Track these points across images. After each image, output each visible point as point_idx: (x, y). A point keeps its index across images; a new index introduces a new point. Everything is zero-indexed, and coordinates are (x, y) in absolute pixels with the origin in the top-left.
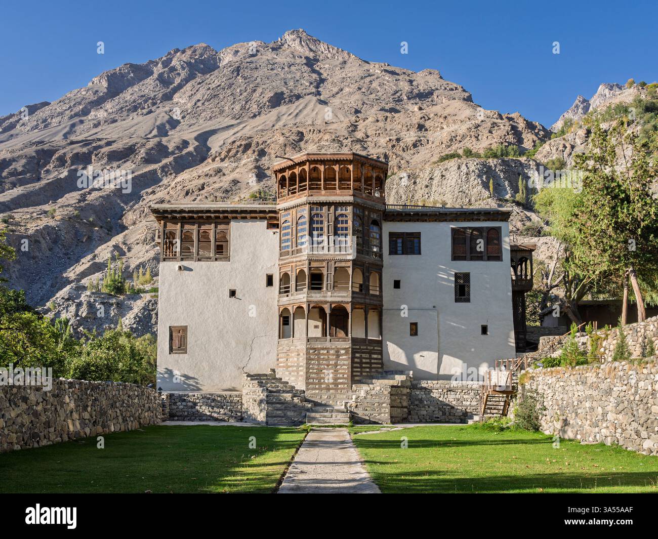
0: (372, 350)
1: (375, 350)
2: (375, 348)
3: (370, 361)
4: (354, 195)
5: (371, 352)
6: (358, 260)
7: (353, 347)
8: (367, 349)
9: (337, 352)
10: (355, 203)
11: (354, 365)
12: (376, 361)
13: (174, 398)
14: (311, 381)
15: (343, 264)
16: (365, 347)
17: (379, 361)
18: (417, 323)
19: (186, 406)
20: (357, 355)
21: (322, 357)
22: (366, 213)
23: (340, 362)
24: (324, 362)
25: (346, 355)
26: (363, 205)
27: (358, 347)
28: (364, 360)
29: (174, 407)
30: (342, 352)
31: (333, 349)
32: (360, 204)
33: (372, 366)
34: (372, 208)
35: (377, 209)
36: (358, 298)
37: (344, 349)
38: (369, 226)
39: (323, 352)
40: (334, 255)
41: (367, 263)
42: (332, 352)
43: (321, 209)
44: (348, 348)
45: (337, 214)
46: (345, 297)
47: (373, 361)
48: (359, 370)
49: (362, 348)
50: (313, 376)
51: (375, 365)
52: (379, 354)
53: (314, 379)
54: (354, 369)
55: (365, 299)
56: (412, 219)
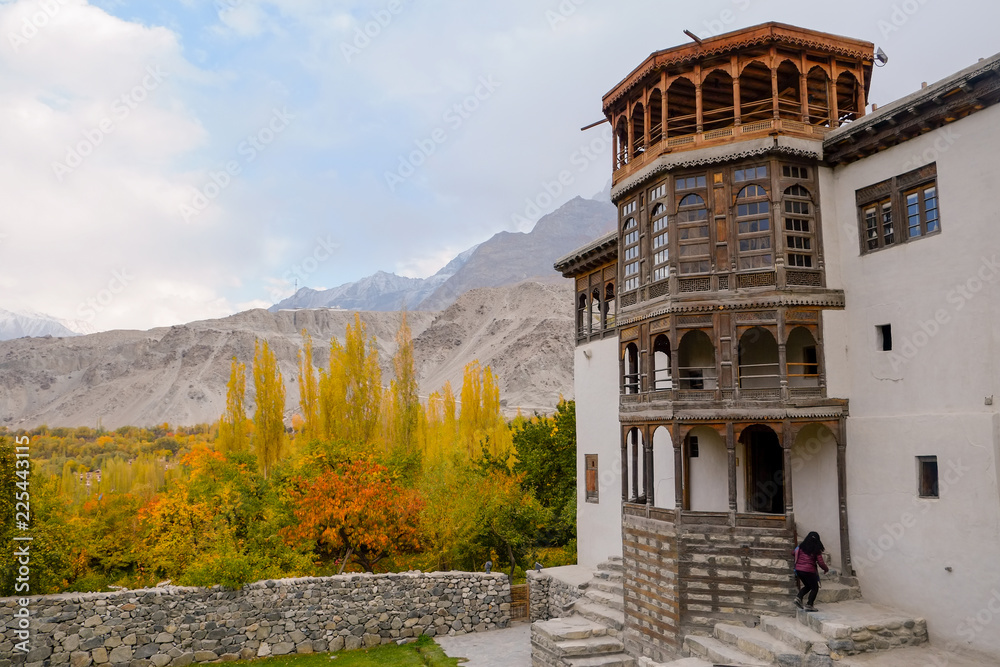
0: (753, 544)
1: (763, 545)
2: (763, 539)
3: (747, 575)
4: (667, 152)
5: (745, 551)
6: (690, 310)
7: (684, 536)
8: (733, 541)
9: (659, 545)
10: (669, 168)
11: (691, 585)
12: (768, 577)
13: (552, 584)
14: (630, 605)
15: (662, 326)
16: (726, 538)
17: (779, 578)
18: (935, 457)
19: (560, 602)
20: (698, 558)
21: (641, 553)
22: (718, 178)
23: (663, 572)
24: (644, 566)
25: (671, 557)
26: (694, 164)
27: (701, 537)
28: (722, 573)
29: (551, 600)
30: (666, 546)
31: (653, 536)
32: (685, 166)
33: (752, 589)
34: (726, 159)
35: (744, 156)
36: (694, 407)
37: (668, 539)
38: (727, 209)
39: (642, 541)
40: (647, 306)
41: (721, 308)
42: (653, 543)
43: (632, 207)
44: (673, 538)
45: (651, 208)
46: (665, 407)
47: (754, 575)
48: (708, 598)
49: (713, 538)
50: (632, 594)
51: (763, 587)
52: (780, 557)
53: (633, 601)
54: (690, 596)
55: (720, 406)
56: (897, 130)
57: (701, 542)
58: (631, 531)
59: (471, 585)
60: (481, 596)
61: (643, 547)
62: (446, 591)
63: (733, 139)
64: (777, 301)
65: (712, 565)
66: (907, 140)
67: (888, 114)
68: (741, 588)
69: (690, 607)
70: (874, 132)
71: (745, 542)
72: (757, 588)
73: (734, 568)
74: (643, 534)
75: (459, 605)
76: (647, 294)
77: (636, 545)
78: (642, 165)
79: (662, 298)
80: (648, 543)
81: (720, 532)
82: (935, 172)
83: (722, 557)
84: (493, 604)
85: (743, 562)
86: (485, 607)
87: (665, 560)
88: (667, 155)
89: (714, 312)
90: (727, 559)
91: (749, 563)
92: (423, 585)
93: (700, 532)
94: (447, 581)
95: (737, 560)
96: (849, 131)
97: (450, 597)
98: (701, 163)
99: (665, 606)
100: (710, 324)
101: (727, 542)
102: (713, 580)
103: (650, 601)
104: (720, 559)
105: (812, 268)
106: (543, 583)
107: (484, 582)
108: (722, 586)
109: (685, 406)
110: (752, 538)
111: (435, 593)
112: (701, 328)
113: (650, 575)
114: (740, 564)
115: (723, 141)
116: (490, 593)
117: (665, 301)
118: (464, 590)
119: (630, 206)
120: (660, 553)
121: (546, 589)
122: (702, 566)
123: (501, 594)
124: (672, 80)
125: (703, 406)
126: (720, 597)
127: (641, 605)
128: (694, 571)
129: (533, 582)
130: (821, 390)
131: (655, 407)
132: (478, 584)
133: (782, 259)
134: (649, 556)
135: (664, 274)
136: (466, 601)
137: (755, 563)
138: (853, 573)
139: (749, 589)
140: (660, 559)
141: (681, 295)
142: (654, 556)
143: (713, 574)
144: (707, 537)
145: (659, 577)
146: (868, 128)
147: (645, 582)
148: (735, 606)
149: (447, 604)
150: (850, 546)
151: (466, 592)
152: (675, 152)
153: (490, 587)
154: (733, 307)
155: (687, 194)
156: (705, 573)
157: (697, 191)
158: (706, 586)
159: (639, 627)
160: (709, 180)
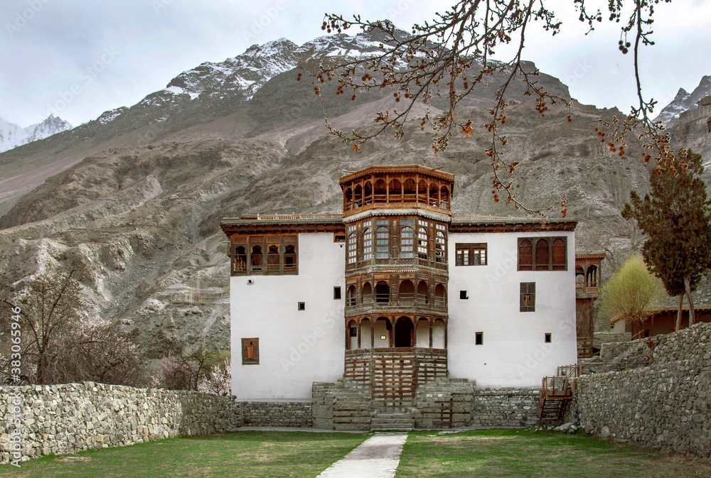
0: (437, 359)
1: (440, 359)
2: (440, 357)
3: (435, 370)
5: (435, 362)
7: (417, 357)
8: (432, 358)
9: (401, 362)
11: (418, 374)
12: (440, 370)
16: (430, 357)
17: (443, 370)
18: (481, 333)
20: (422, 364)
22: (432, 225)
23: (404, 372)
25: (409, 365)
27: (423, 357)
28: (429, 369)
30: (407, 362)
31: (397, 359)
36: (422, 309)
37: (408, 359)
38: (434, 238)
42: (398, 362)
44: (412, 358)
47: (437, 370)
48: (424, 378)
49: (426, 357)
51: (439, 374)
52: (444, 363)
55: (430, 310)
56: (478, 229)
65: (426, 367)
68: (433, 374)
71: (435, 359)
73: (432, 367)
80: (393, 362)
81: (428, 355)
82: (487, 246)
87: (406, 367)
90: (430, 365)
91: (436, 365)
95: (433, 365)
101: (430, 359)
102: (426, 372)
103: (394, 384)
104: (428, 365)
108: (428, 374)
113: (394, 374)
120: (403, 365)
122: (423, 367)
125: (425, 309)
126: (427, 378)
127: (386, 387)
134: (393, 367)
137: (438, 366)
139: (435, 374)
142: (397, 367)
143: (426, 370)
145: (400, 374)
148: (432, 380)
155: (421, 227)
156: (423, 370)
157: (424, 227)
158: (423, 374)
159: (385, 396)
160: (429, 225)
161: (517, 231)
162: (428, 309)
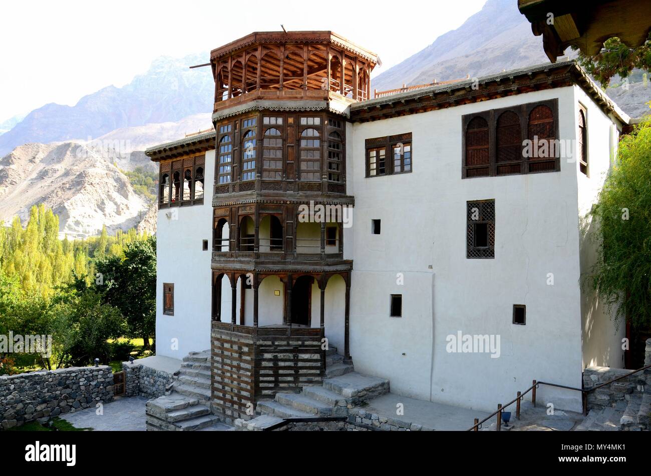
0: (300, 346)
1: (307, 346)
2: (307, 343)
3: (296, 364)
4: (260, 98)
5: (296, 350)
6: (269, 202)
7: (258, 343)
8: (288, 345)
9: (240, 348)
10: (261, 109)
11: (262, 372)
12: (308, 364)
13: (142, 370)
14: (216, 385)
15: (248, 211)
16: (285, 343)
17: (314, 364)
18: (401, 295)
19: (149, 382)
20: (267, 356)
21: (226, 353)
22: (291, 120)
23: (242, 365)
24: (228, 361)
25: (249, 356)
26: (277, 110)
27: (270, 343)
28: (281, 364)
29: (142, 381)
30: (246, 349)
31: (235, 343)
32: (271, 109)
33: (299, 372)
34: (297, 110)
35: (308, 110)
36: (268, 263)
37: (247, 345)
38: (295, 141)
39: (227, 345)
40: (237, 196)
41: (288, 203)
42: (235, 347)
43: (228, 129)
44: (251, 344)
45: (244, 132)
46: (248, 263)
47: (300, 364)
48: (272, 379)
49: (276, 343)
50: (218, 378)
51: (305, 370)
52: (316, 353)
53: (219, 382)
54: (261, 379)
55: (284, 263)
56: (393, 111)
57: (269, 346)
58: (218, 339)
59: (85, 376)
60: (93, 383)
61: (227, 350)
62: (68, 382)
63: (302, 98)
64: (322, 201)
65: (275, 360)
66: (397, 117)
67: (390, 101)
68: (292, 372)
69: (261, 385)
70: (380, 109)
71: (296, 345)
72: (301, 372)
73: (289, 360)
74: (227, 342)
75: (77, 391)
76: (237, 188)
77: (222, 348)
78: (240, 103)
79: (249, 192)
80: (232, 347)
81: (281, 340)
82: (411, 138)
83: (282, 354)
84: (101, 387)
85: (294, 357)
86: (96, 390)
87: (244, 357)
88: (259, 101)
89: (284, 205)
90: (284, 356)
91: (298, 357)
92: (50, 380)
93: (269, 340)
94: (68, 375)
95: (291, 356)
96: (367, 105)
97: (71, 386)
98: (282, 110)
99: (243, 385)
100: (280, 212)
101: (285, 346)
102: (276, 368)
103: (232, 382)
104: (280, 356)
105: (339, 182)
106: (136, 370)
107: (95, 373)
108: (281, 372)
109: (262, 263)
110: (300, 343)
111: (59, 384)
112: (274, 214)
113: (232, 366)
114: (292, 358)
115: (296, 98)
116: (99, 380)
117: (252, 194)
118: (81, 380)
119: (226, 127)
120: (241, 353)
121: (138, 374)
122: (269, 360)
123: (107, 380)
124: (265, 52)
125: (273, 263)
126: (279, 378)
127: (224, 385)
128: (264, 364)
129: (128, 370)
130: (340, 255)
131: (241, 262)
132: (91, 375)
133: (326, 176)
134: (232, 355)
135: (251, 177)
136: (83, 388)
137: (301, 357)
138: (350, 358)
139: (297, 372)
140: (240, 357)
141: (264, 191)
142: (236, 355)
143: (276, 364)
144: (273, 343)
145: (239, 368)
146: (378, 106)
147: (228, 371)
148: (289, 382)
149: (69, 391)
150: (350, 343)
151: (82, 382)
152: (265, 99)
153: (100, 376)
154: (295, 202)
155: (270, 127)
156: (271, 364)
157: (276, 127)
158: (271, 372)
159: (223, 398)
160: (285, 121)
161: (458, 103)
162: (279, 263)
